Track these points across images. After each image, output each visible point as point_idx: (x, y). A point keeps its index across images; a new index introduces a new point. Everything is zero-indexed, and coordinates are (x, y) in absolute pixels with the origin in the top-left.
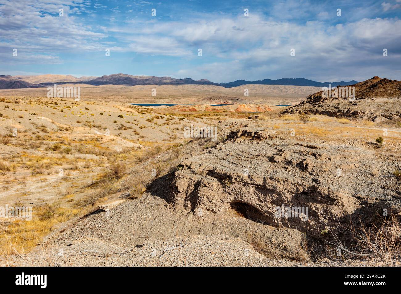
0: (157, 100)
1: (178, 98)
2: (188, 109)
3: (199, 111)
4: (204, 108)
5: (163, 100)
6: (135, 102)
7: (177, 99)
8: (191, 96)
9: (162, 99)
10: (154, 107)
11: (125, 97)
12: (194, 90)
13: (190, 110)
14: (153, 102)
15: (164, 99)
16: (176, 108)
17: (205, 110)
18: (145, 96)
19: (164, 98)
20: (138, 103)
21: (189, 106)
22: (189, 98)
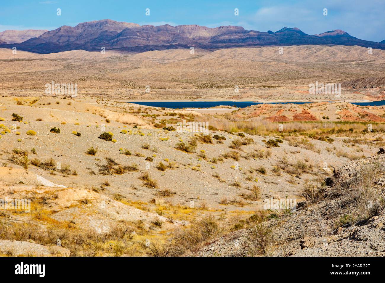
0: (205, 90)
1: (264, 84)
2: (290, 116)
3: (323, 120)
4: (336, 112)
5: (221, 91)
6: (145, 98)
7: (260, 86)
8: (300, 78)
9: (218, 87)
10: (196, 109)
11: (118, 83)
12: (306, 61)
13: (295, 117)
14: (195, 97)
15: (226, 87)
16: (258, 112)
17: (338, 116)
18: (172, 80)
19: (225, 84)
20: (152, 99)
21: (293, 105)
22: (294, 85)
